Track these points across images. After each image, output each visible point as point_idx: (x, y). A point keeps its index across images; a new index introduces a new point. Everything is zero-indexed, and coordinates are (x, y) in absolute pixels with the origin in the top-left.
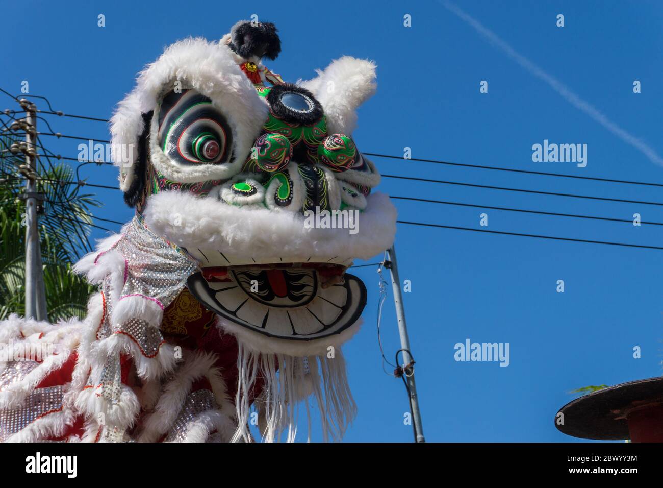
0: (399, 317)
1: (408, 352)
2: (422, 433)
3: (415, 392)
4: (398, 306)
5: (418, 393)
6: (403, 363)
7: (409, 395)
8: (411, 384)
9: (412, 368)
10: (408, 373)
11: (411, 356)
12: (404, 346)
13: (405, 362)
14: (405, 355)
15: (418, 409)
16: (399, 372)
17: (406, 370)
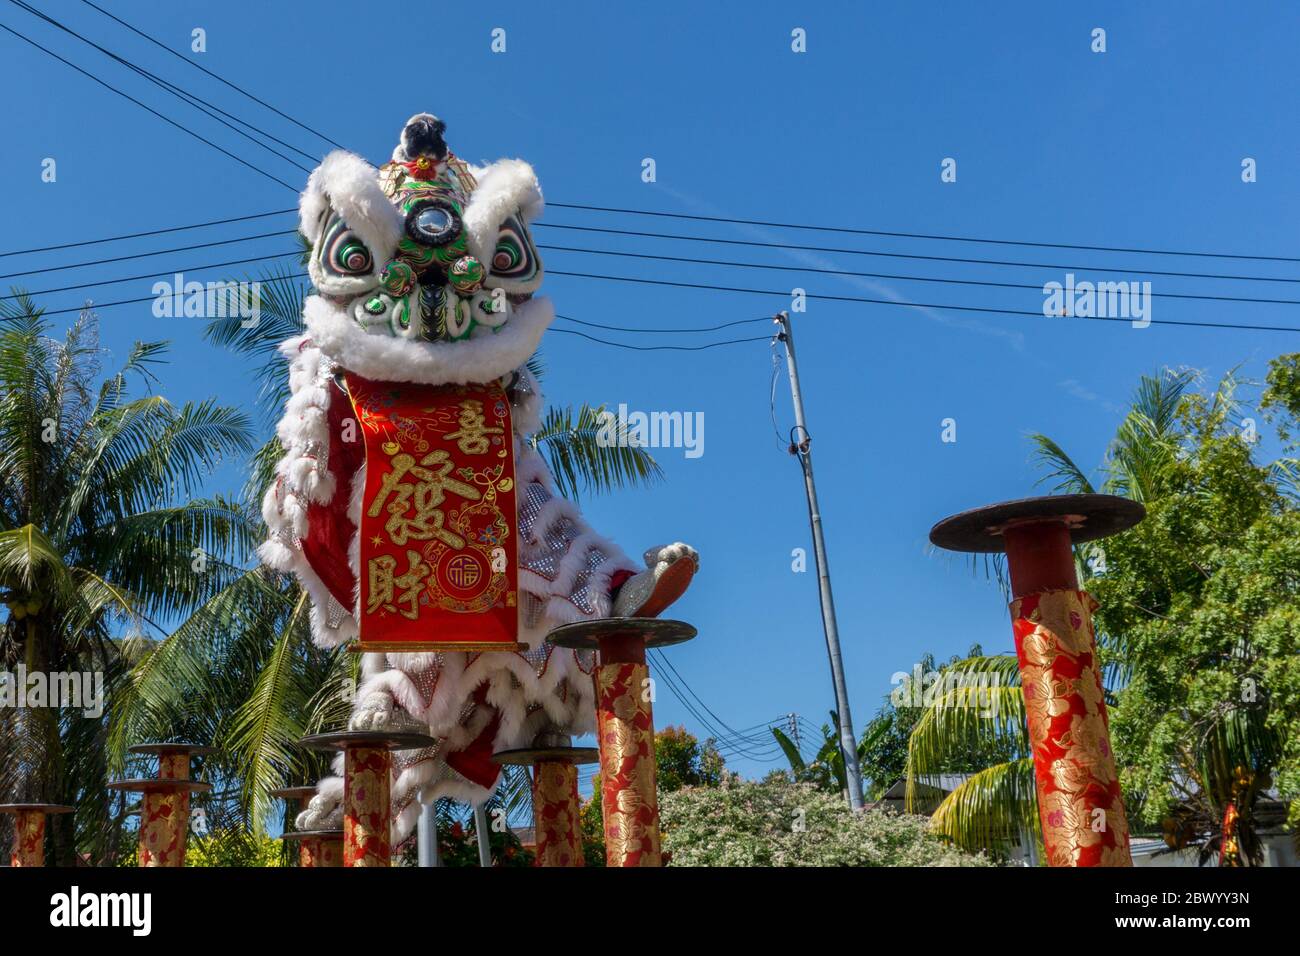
0: (795, 392)
1: (804, 428)
2: (818, 513)
3: (811, 469)
4: (793, 380)
5: (814, 469)
6: (798, 439)
7: (805, 472)
8: (807, 461)
9: (808, 445)
10: (803, 450)
11: (806, 433)
12: (799, 422)
13: (801, 439)
14: (800, 431)
15: (813, 487)
16: (794, 449)
17: (802, 447)
